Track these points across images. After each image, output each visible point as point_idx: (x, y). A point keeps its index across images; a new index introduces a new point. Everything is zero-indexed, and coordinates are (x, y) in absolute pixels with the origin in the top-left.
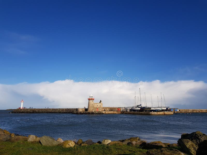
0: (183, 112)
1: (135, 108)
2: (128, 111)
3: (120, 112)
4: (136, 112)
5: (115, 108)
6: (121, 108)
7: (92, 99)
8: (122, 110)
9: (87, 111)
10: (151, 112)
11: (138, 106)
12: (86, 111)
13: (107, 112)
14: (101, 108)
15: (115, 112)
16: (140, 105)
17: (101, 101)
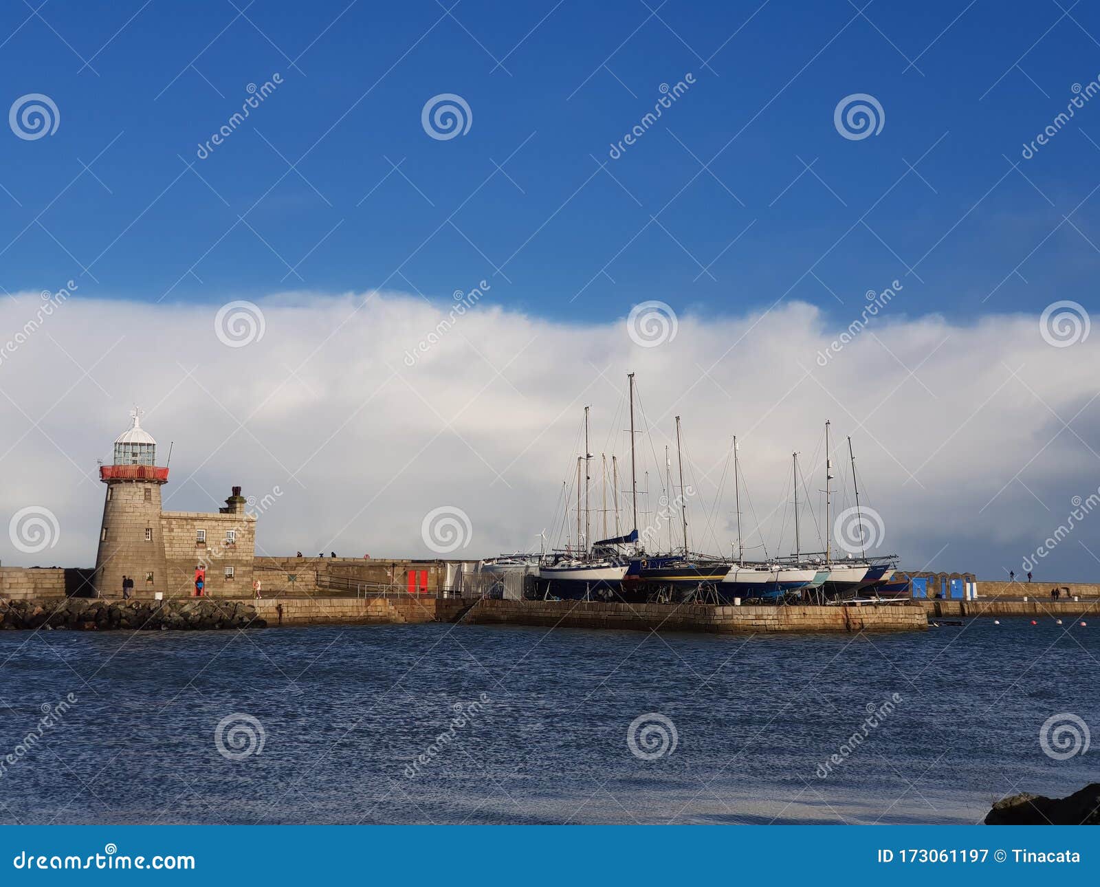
0: (1016, 607)
1: (574, 563)
2: (513, 592)
3: (428, 608)
4: (584, 606)
5: (380, 566)
6: (441, 563)
7: (141, 476)
8: (449, 583)
9: (88, 592)
10: (728, 610)
11: (603, 550)
12: (78, 600)
13: (295, 610)
14: (238, 562)
15: (381, 607)
16: (628, 539)
17: (236, 490)
